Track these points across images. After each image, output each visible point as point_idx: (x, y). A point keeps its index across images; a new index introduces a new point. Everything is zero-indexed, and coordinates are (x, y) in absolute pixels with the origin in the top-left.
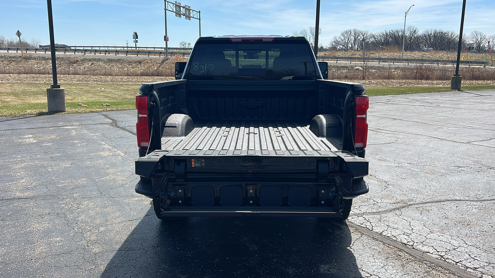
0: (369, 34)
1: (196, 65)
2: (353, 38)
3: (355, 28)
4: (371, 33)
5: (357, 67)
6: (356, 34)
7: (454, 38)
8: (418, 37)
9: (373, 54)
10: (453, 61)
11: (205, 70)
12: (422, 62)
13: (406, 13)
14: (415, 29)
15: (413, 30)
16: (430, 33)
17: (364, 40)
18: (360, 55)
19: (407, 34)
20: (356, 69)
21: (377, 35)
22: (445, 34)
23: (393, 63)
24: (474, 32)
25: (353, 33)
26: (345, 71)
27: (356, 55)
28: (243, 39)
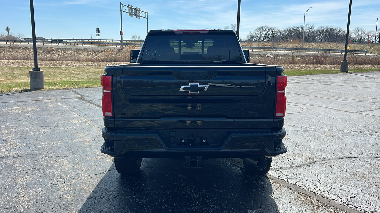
0: (277, 29)
1: (148, 51)
2: (264, 33)
3: (266, 25)
4: (278, 28)
6: (267, 30)
7: (342, 33)
8: (314, 32)
9: (280, 45)
10: (341, 50)
11: (154, 56)
12: (318, 51)
13: (305, 14)
14: (311, 26)
15: (310, 26)
16: (323, 29)
17: (272, 34)
18: (270, 46)
19: (306, 29)
20: (267, 56)
21: (282, 30)
22: (334, 29)
23: (295, 52)
24: (356, 29)
25: (264, 29)
26: (259, 58)
27: (267, 46)
28: (185, 31)
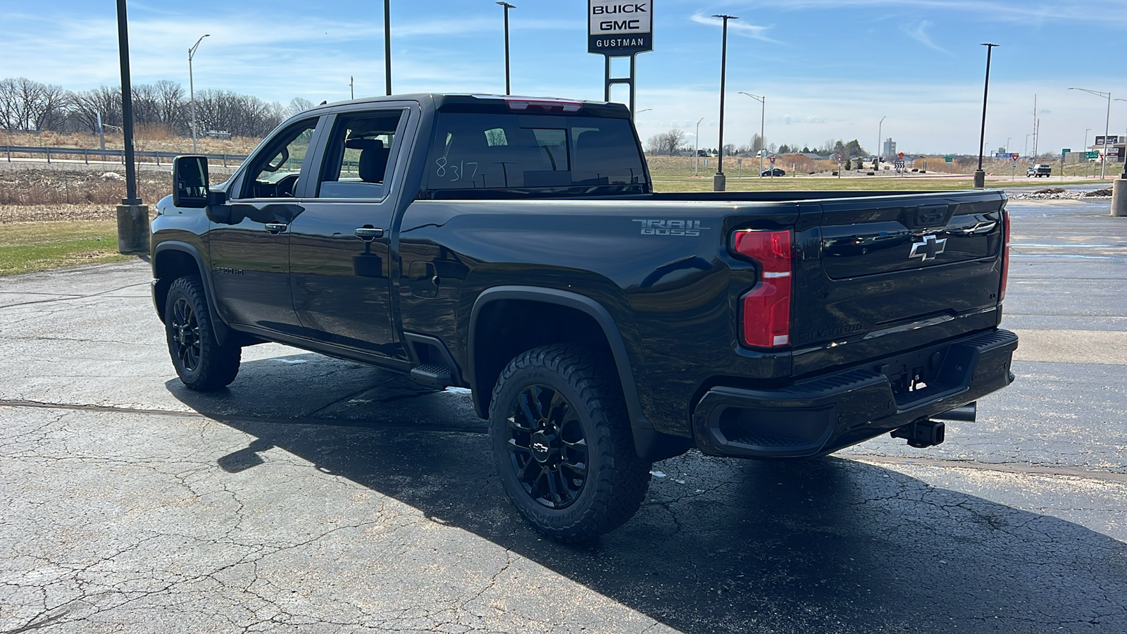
0: (64, 92)
1: (441, 162)
2: (20, 102)
3: (24, 77)
4: (70, 90)
5: (108, 174)
6: (29, 92)
8: (182, 106)
11: (460, 176)
13: (190, 52)
14: (174, 88)
15: (171, 89)
16: (208, 98)
19: (159, 99)
20: (108, 179)
21: (83, 97)
22: (239, 102)
24: (295, 101)
25: (19, 89)
26: (79, 183)
28: (531, 103)
